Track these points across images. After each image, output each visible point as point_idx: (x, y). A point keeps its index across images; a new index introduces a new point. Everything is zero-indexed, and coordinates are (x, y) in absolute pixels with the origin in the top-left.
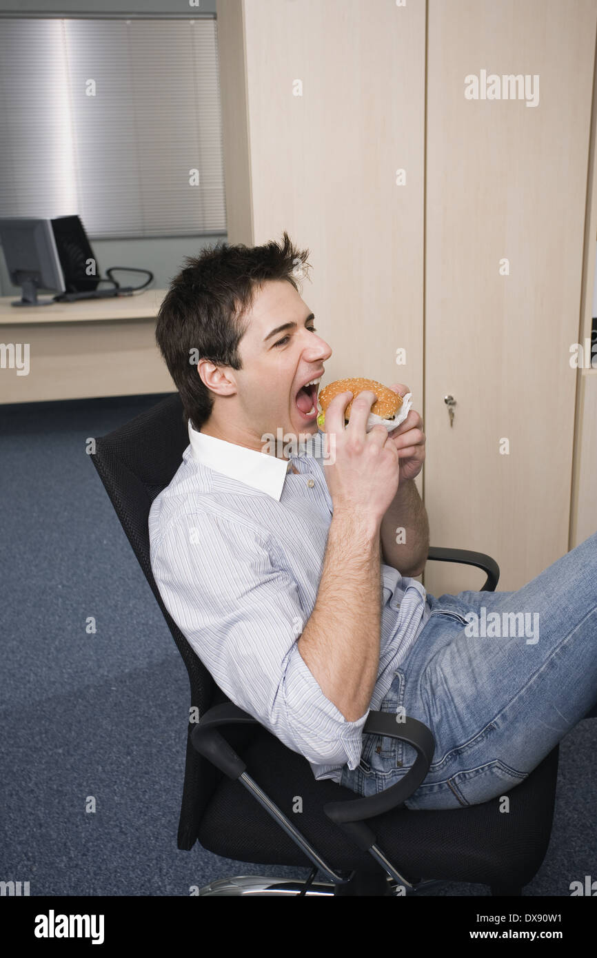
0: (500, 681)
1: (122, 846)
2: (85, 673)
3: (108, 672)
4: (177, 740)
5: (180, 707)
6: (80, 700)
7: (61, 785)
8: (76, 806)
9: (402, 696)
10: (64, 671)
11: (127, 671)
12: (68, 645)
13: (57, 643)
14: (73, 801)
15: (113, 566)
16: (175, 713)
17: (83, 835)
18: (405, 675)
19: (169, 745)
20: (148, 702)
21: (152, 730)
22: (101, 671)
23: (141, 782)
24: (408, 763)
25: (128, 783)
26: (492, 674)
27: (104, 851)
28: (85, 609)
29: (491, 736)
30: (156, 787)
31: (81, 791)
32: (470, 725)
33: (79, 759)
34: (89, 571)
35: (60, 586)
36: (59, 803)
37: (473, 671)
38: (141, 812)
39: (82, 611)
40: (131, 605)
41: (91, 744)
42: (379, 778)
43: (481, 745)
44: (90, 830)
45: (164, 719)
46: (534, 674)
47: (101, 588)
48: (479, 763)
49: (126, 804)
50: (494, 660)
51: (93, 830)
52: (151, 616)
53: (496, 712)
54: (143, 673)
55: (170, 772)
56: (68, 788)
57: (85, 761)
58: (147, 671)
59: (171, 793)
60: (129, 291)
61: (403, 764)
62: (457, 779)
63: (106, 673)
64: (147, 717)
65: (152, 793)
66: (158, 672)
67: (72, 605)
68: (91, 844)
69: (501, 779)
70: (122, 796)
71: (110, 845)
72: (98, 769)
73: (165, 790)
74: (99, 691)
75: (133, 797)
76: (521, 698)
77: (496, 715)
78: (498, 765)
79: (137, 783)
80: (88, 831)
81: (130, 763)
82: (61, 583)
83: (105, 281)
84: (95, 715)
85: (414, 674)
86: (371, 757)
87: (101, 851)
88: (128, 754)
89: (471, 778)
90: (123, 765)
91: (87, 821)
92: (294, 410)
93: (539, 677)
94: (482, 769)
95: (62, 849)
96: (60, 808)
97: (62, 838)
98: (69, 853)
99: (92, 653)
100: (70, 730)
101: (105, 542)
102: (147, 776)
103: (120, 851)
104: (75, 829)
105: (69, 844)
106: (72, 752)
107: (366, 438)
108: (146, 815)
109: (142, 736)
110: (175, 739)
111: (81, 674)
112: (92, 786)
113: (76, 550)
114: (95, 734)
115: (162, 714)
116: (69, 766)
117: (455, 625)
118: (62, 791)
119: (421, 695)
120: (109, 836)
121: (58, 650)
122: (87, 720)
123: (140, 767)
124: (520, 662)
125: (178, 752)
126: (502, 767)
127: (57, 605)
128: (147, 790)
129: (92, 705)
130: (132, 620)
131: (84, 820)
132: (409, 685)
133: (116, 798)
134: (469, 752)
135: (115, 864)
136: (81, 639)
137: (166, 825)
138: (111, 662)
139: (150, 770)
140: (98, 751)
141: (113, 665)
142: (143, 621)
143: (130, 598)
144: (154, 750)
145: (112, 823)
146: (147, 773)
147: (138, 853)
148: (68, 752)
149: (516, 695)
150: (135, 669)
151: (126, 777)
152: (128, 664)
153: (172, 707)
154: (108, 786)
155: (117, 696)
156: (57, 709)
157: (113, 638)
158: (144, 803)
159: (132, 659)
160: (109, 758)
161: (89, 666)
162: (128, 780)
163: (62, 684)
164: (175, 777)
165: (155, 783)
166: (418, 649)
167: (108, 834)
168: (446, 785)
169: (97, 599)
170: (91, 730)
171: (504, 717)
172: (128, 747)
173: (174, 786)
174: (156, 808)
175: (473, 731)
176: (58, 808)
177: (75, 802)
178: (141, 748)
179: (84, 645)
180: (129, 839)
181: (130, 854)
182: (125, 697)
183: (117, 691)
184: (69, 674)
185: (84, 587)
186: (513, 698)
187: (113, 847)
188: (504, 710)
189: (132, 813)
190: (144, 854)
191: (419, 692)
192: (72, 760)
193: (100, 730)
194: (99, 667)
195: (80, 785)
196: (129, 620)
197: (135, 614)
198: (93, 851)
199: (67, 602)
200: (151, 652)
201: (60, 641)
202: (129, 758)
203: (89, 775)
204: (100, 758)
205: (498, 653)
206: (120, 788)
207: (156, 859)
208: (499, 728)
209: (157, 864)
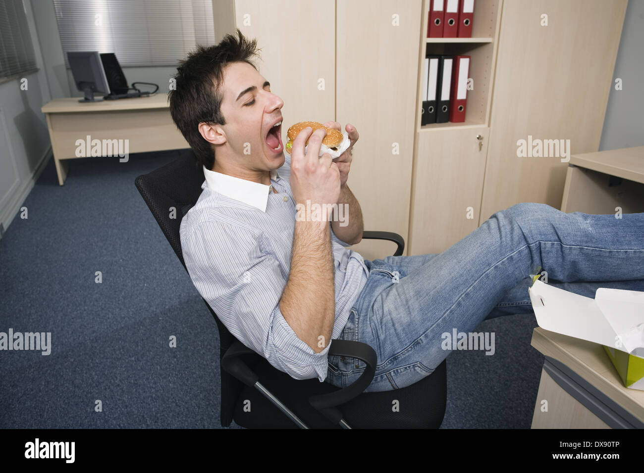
0: (426, 314)
1: (178, 414)
2: (142, 310)
3: (156, 308)
4: (203, 346)
5: (201, 327)
6: (141, 327)
7: (136, 380)
8: (147, 392)
9: (357, 325)
10: (129, 310)
11: (167, 307)
12: (130, 294)
13: (123, 293)
14: (145, 389)
15: (151, 247)
16: (199, 330)
17: (154, 409)
18: (358, 311)
19: (198, 350)
20: (182, 325)
21: (187, 342)
22: (152, 308)
23: (185, 373)
24: (362, 365)
25: (177, 375)
26: (421, 310)
27: (168, 418)
28: (138, 273)
29: (417, 348)
30: (194, 376)
31: (149, 382)
32: (405, 341)
33: (145, 363)
34: (137, 251)
35: (121, 260)
36: (136, 391)
37: (408, 307)
38: (187, 392)
39: (136, 274)
40: (164, 269)
41: (151, 353)
42: (344, 376)
43: (410, 352)
44: (158, 406)
45: (193, 334)
46: (448, 310)
47: (146, 260)
48: (407, 363)
49: (177, 387)
50: (423, 301)
51: (159, 406)
52: (177, 274)
53: (421, 333)
54: (177, 308)
55: (201, 366)
56: (141, 381)
57: (149, 364)
58: (179, 306)
59: (203, 378)
60: (147, 94)
61: (358, 366)
62: (392, 373)
63: (155, 310)
64: (182, 334)
65: (192, 379)
66: (185, 307)
67: (129, 271)
68: (159, 415)
69: (420, 374)
70: (174, 383)
71: (171, 414)
72: (157, 368)
73: (199, 377)
74: (152, 321)
75: (181, 383)
76: (438, 325)
77: (422, 335)
78: (419, 365)
79: (182, 375)
80: (156, 407)
81: (177, 362)
82: (122, 258)
83: (131, 89)
84: (151, 335)
85: (364, 311)
86: (338, 363)
87: (166, 418)
88: (175, 357)
89: (401, 372)
90: (173, 364)
91: (155, 401)
92: (265, 147)
93: (450, 312)
94: (409, 367)
95: (142, 420)
96: (137, 394)
97: (141, 413)
98: (146, 422)
99: (145, 298)
100: (138, 346)
101: (145, 233)
102: (187, 370)
103: (178, 417)
104: (148, 407)
105: (146, 416)
106: (140, 359)
107: (319, 161)
108: (190, 393)
109: (181, 346)
110: (201, 346)
111: (140, 311)
112: (155, 379)
113: (128, 239)
114: (152, 347)
115: (191, 332)
116: (139, 368)
117: (387, 279)
118: (137, 384)
119: (370, 323)
120: (169, 409)
121: (124, 298)
122: (147, 339)
123: (183, 364)
124: (439, 303)
125: (204, 353)
126: (421, 367)
127: (121, 271)
128: (189, 378)
129: (148, 329)
130: (166, 277)
131: (153, 400)
132: (361, 318)
133: (171, 385)
134: (403, 357)
135: (176, 425)
136: (137, 290)
137: (203, 398)
138: (157, 303)
139: (189, 365)
140: (156, 357)
141: (158, 305)
142: (173, 278)
143: (163, 265)
144: (190, 354)
145: (170, 400)
146: (187, 368)
147: (189, 417)
148: (138, 359)
149: (435, 323)
150: (172, 306)
151: (175, 372)
152: (167, 303)
153: (197, 327)
154: (165, 378)
155: (163, 323)
156: (128, 334)
157: (156, 289)
158: (188, 386)
159: (169, 300)
160: (163, 361)
161: (144, 306)
162: (177, 373)
163: (129, 318)
164: (204, 369)
165: (193, 373)
166: (365, 295)
167: (169, 407)
168: (385, 376)
169: (144, 266)
170: (149, 344)
171: (426, 336)
172: (174, 353)
173: (205, 374)
174: (195, 388)
175: (406, 344)
176: (136, 395)
177: (146, 390)
178: (182, 353)
179: (140, 294)
180: (182, 409)
181: (184, 419)
182: (168, 324)
183: (163, 320)
184: (133, 311)
185: (135, 260)
186: (433, 325)
187: (173, 415)
188: (427, 332)
189: (182, 393)
190: (193, 418)
191: (369, 322)
192: (141, 364)
193: (156, 344)
194: (150, 306)
195: (148, 379)
196: (164, 277)
197: (167, 274)
198: (161, 419)
199: (127, 269)
200: (180, 295)
201: (125, 292)
202: (175, 359)
203: (153, 372)
204: (158, 361)
205: (425, 297)
206: (172, 378)
207: (200, 420)
208: (422, 342)
209: (201, 423)
